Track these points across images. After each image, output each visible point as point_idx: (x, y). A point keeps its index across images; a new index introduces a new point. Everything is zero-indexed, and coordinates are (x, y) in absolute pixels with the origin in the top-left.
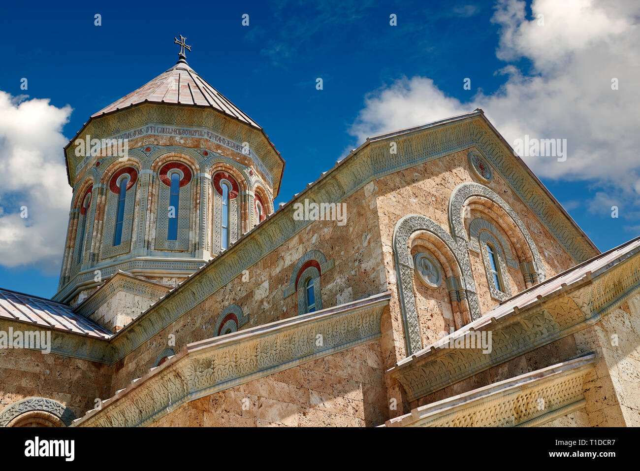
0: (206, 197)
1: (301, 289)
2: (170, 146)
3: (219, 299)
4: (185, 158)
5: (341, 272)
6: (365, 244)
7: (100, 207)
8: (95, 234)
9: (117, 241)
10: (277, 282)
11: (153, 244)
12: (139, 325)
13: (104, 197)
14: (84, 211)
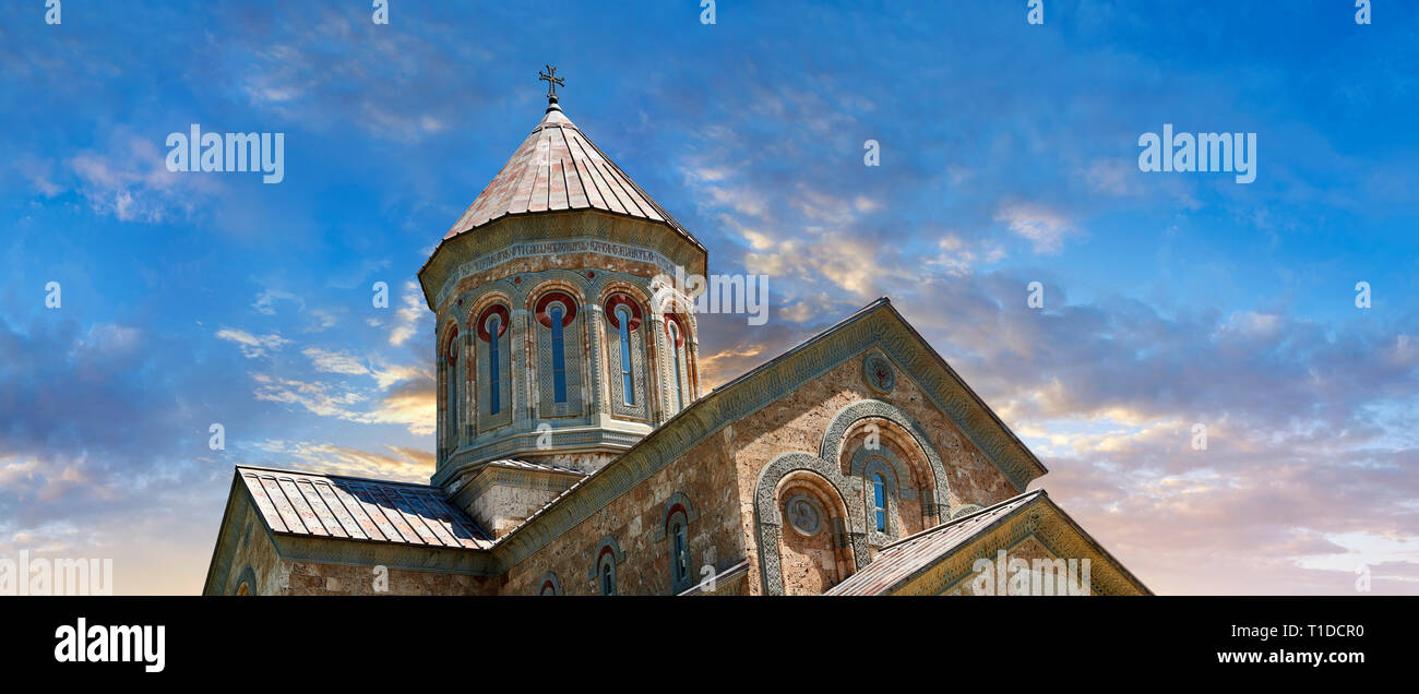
0: (598, 339)
1: (671, 535)
2: (546, 270)
3: (596, 525)
4: (565, 285)
5: (706, 526)
6: (726, 500)
7: (469, 363)
8: (468, 399)
9: (495, 408)
10: (649, 520)
11: (538, 411)
12: (518, 538)
13: (472, 347)
14: (453, 361)
